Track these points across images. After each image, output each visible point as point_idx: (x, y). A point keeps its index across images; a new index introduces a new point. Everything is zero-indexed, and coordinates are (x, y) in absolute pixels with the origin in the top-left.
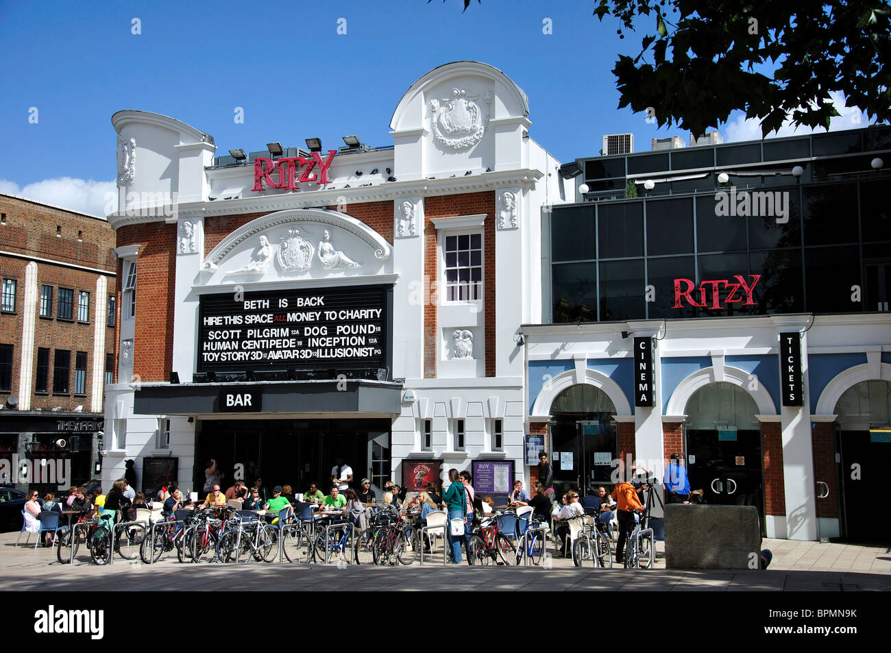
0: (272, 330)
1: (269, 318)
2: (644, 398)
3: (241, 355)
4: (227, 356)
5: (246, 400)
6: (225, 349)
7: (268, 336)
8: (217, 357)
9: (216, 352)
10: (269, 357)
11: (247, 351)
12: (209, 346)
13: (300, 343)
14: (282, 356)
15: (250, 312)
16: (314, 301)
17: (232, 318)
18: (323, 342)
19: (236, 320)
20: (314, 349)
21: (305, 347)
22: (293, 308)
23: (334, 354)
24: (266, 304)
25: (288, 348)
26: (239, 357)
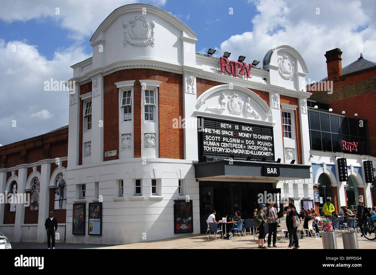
0: (233, 139)
1: (231, 133)
2: (342, 179)
3: (221, 149)
4: (215, 149)
5: (275, 171)
6: (213, 145)
7: (232, 142)
8: (210, 149)
9: (210, 146)
10: (233, 152)
11: (223, 148)
12: (206, 143)
13: (245, 147)
14: (238, 152)
15: (223, 129)
16: (249, 129)
17: (216, 130)
18: (253, 148)
19: (218, 132)
20: (250, 150)
21: (246, 149)
22: (240, 130)
23: (257, 153)
24: (230, 126)
25: (240, 149)
26: (220, 150)
